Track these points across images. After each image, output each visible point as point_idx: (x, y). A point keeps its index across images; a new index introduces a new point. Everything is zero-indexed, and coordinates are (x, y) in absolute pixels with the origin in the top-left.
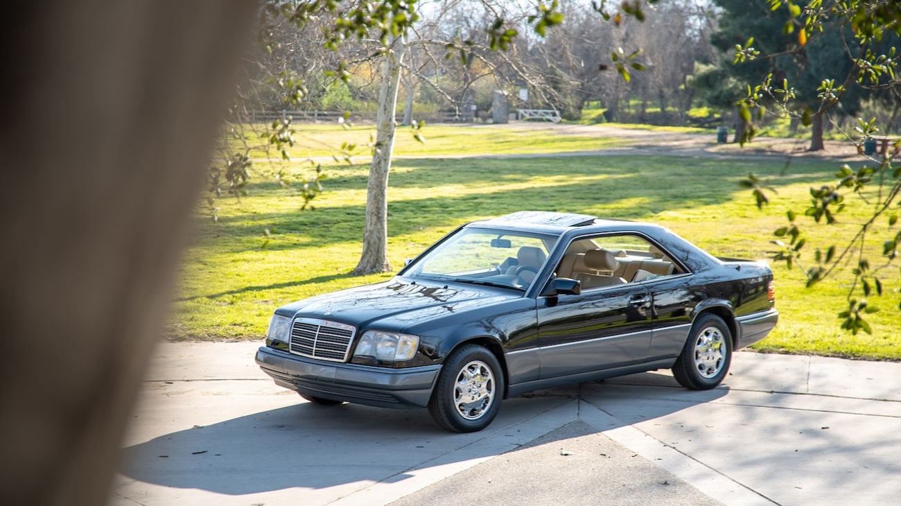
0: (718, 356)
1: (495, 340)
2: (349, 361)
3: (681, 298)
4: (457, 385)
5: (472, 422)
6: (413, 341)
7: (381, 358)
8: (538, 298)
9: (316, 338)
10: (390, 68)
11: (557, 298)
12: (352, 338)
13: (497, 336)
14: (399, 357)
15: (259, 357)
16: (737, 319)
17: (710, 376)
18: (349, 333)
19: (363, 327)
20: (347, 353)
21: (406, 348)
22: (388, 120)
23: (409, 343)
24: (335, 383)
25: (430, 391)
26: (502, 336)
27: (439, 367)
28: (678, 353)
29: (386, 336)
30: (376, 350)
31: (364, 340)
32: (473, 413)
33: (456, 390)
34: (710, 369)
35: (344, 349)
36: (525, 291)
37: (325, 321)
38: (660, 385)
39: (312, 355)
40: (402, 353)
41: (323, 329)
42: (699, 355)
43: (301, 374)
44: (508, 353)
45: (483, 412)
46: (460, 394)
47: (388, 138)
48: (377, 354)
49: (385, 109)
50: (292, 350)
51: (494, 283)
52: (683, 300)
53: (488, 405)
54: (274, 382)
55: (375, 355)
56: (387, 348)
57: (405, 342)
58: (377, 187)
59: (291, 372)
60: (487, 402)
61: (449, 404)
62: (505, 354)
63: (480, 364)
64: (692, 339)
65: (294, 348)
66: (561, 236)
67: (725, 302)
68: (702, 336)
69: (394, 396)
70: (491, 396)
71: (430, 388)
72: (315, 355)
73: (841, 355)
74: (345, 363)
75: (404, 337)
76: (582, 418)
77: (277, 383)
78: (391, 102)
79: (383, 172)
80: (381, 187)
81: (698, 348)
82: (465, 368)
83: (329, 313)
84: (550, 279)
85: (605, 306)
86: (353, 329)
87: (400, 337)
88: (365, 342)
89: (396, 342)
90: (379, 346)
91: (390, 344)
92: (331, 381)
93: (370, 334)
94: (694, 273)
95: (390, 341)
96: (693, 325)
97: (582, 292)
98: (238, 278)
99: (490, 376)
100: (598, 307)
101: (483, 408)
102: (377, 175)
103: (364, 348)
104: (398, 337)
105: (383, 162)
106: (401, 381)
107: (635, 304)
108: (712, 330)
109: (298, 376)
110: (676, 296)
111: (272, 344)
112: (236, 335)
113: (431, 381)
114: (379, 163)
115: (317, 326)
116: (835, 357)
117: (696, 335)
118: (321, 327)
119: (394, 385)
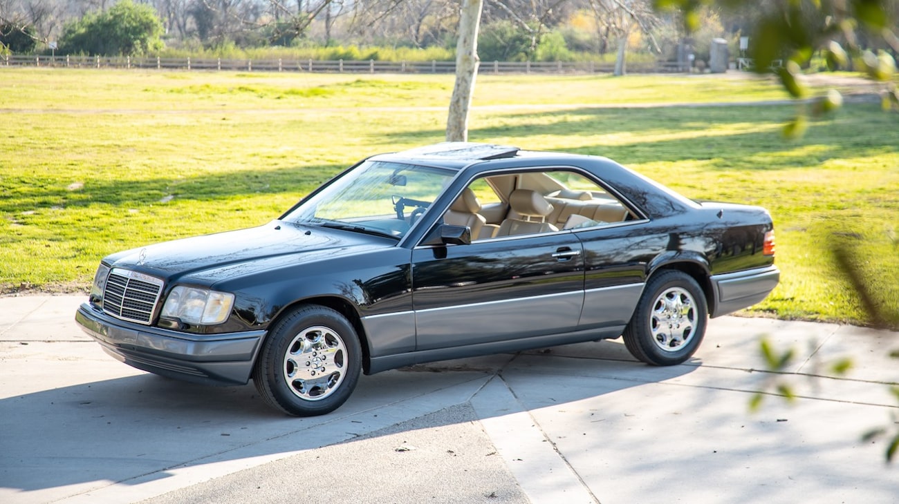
0: (686, 323)
1: (347, 300)
2: (156, 323)
4: (289, 356)
5: (311, 404)
6: (227, 301)
7: (187, 320)
9: (124, 294)
11: (444, 249)
12: (158, 295)
13: (349, 296)
14: (209, 319)
16: (714, 277)
17: (674, 349)
18: (156, 288)
19: (172, 281)
20: (152, 313)
21: (217, 309)
23: (222, 303)
24: (137, 350)
25: (251, 363)
27: (262, 333)
28: (627, 321)
29: (194, 293)
30: (184, 309)
32: (314, 392)
33: (288, 363)
34: (674, 340)
35: (149, 308)
36: (400, 240)
37: (135, 273)
39: (119, 314)
40: (211, 315)
41: (133, 283)
42: (658, 323)
44: (366, 317)
45: (329, 392)
46: (294, 368)
48: (185, 315)
50: (104, 307)
53: (338, 383)
56: (194, 307)
57: (216, 302)
58: (457, 128)
60: (337, 379)
61: (277, 381)
62: (361, 319)
63: (325, 331)
64: (646, 302)
65: (106, 306)
66: (461, 171)
68: (662, 298)
69: (199, 369)
70: (342, 371)
71: (250, 360)
72: (123, 315)
74: (150, 326)
75: (215, 295)
76: (476, 399)
81: (655, 313)
82: (302, 335)
83: (142, 263)
84: (437, 225)
86: (160, 283)
87: (209, 294)
88: (173, 300)
89: (206, 300)
90: (187, 305)
91: (198, 302)
92: (133, 348)
93: (179, 290)
94: (650, 220)
95: (198, 298)
96: (647, 285)
99: (341, 346)
101: (331, 386)
102: (455, 115)
103: (171, 308)
104: (206, 294)
106: (209, 350)
108: (679, 291)
111: (94, 301)
113: (250, 351)
115: (128, 279)
117: (652, 297)
118: (131, 280)
119: (200, 355)
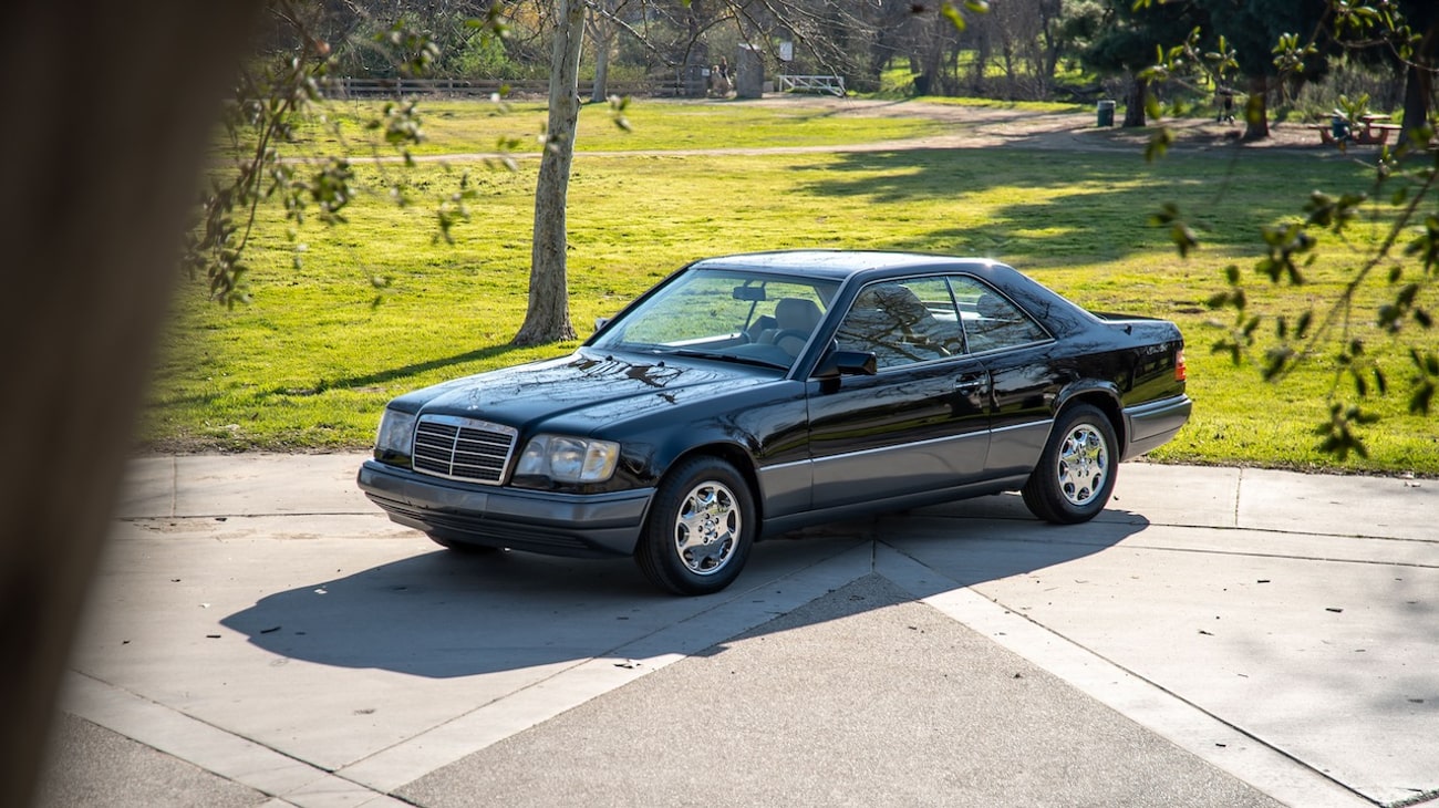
0: (1095, 470)
1: (740, 448)
2: (507, 484)
3: (1037, 379)
4: (680, 520)
5: (704, 579)
6: (609, 452)
7: (559, 477)
8: (809, 380)
9: (454, 447)
10: (569, 9)
11: (839, 381)
12: (511, 447)
13: (744, 442)
14: (589, 476)
15: (362, 478)
16: (1126, 411)
17: (1082, 502)
18: (508, 439)
19: (529, 429)
20: (504, 470)
21: (599, 462)
22: (567, 94)
23: (603, 454)
24: (486, 518)
25: (638, 530)
26: (752, 442)
27: (651, 491)
28: (1034, 463)
29: (566, 443)
30: (551, 465)
31: (532, 449)
32: (705, 564)
33: (680, 528)
34: (1082, 491)
35: (500, 463)
36: (788, 370)
37: (468, 420)
38: (1003, 519)
39: (448, 473)
40: (592, 470)
41: (465, 432)
42: (1066, 469)
43: (432, 505)
44: (762, 469)
45: (723, 562)
46: (686, 534)
47: (567, 124)
48: (552, 471)
49: (562, 77)
50: (416, 465)
51: (738, 357)
52: (1041, 382)
53: (731, 552)
54: (388, 518)
55: (548, 474)
56: (565, 462)
57: (597, 453)
58: (551, 203)
59: (415, 502)
60: (729, 546)
61: (668, 550)
62: (757, 471)
63: (717, 487)
64: (1054, 444)
65: (419, 463)
66: (845, 281)
67: (1107, 385)
68: (1070, 438)
69: (579, 538)
70: (735, 537)
71: (638, 525)
72: (453, 474)
73: (1291, 466)
74: (502, 486)
75: (596, 445)
76: (878, 570)
77: (394, 519)
78: (571, 64)
79: (559, 178)
80: (557, 204)
81: (1062, 457)
82: (694, 493)
83: (475, 407)
84: (829, 351)
85: (916, 392)
86: (513, 432)
87: (588, 444)
88: (532, 454)
89: (582, 452)
90: (556, 458)
91: (571, 455)
92: (479, 515)
93: (542, 440)
94: (1057, 339)
95: (572, 450)
96: (1055, 423)
97: (878, 370)
98: (329, 350)
99: (734, 506)
100: (906, 393)
101: (723, 556)
102: (550, 184)
103: (531, 463)
104: (585, 445)
105: (559, 163)
106: (591, 514)
107: (963, 388)
108: (1087, 428)
109: (427, 508)
110: (1029, 376)
111: (384, 457)
112: (327, 443)
113: (638, 514)
114: (554, 164)
115: (457, 428)
116: (1281, 469)
117: (1060, 437)
118: (462, 429)
119: (580, 520)
